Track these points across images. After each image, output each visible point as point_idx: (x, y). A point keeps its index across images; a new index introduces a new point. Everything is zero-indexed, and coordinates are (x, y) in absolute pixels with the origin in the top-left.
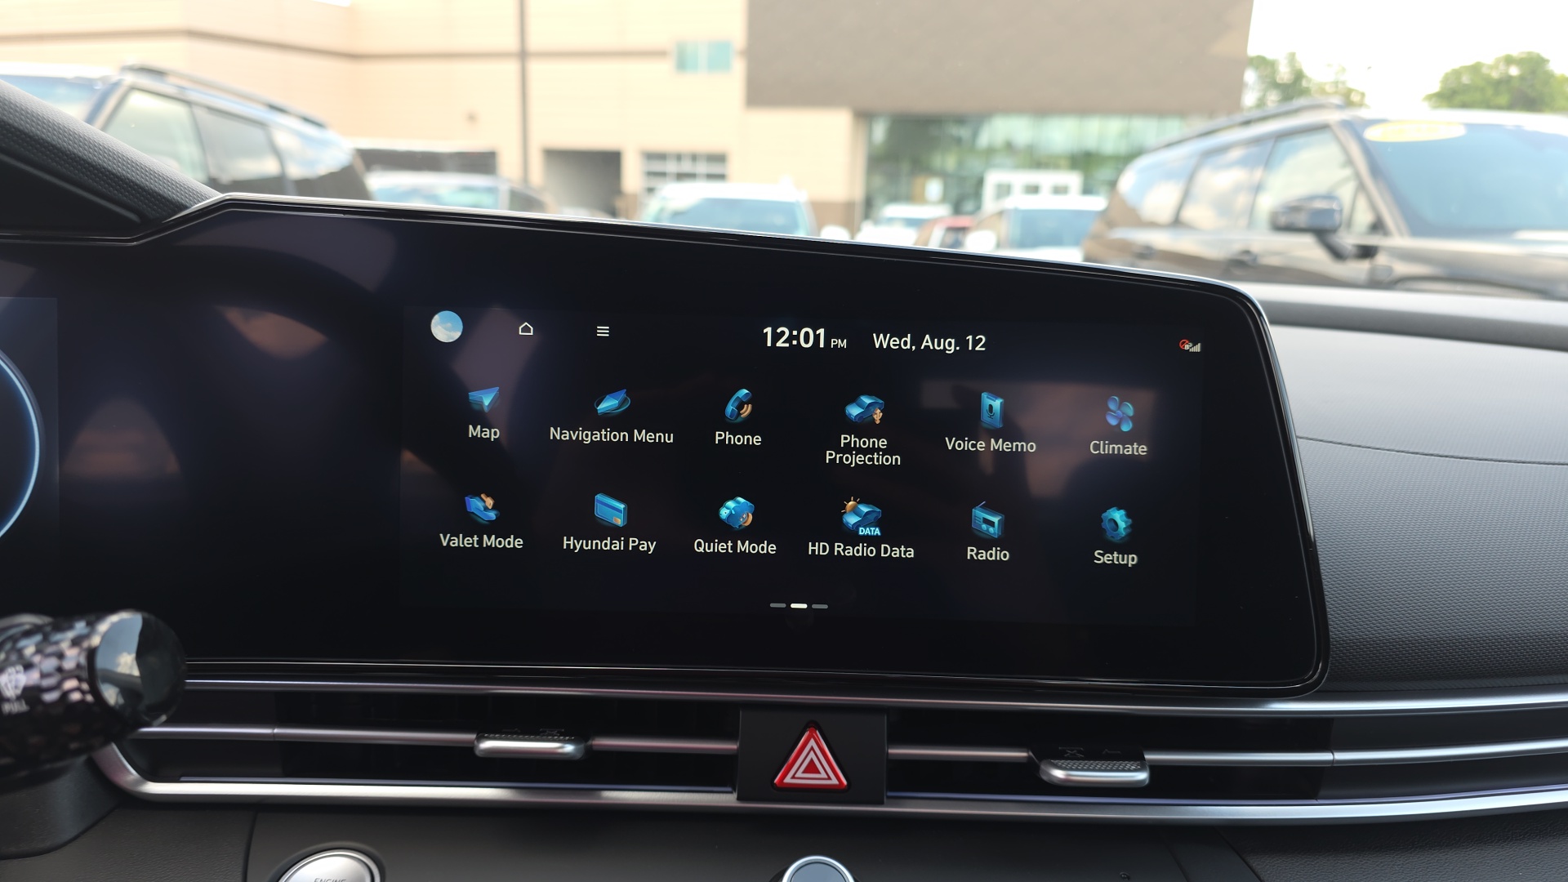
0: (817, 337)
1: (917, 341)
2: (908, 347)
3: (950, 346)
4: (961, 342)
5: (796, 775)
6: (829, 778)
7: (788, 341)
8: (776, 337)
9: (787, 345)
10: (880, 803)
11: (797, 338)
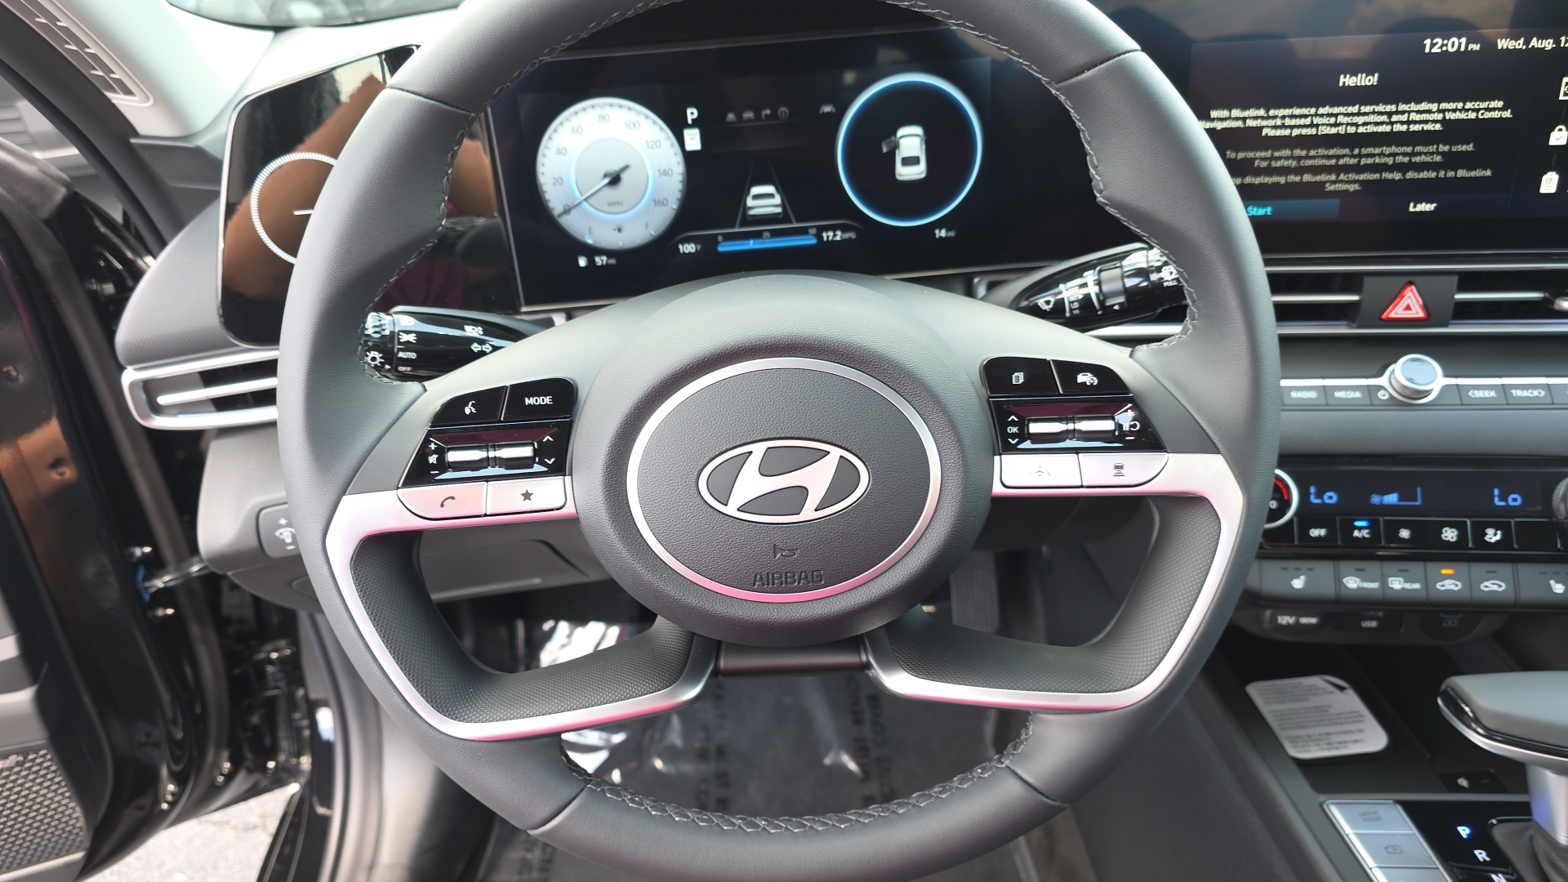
0: (1460, 44)
1: (1527, 43)
2: (1520, 47)
3: (1548, 44)
4: (1557, 42)
5: (1398, 312)
6: (1418, 313)
7: (1441, 47)
8: (1433, 45)
9: (1439, 51)
10: (1446, 325)
11: (1446, 45)
